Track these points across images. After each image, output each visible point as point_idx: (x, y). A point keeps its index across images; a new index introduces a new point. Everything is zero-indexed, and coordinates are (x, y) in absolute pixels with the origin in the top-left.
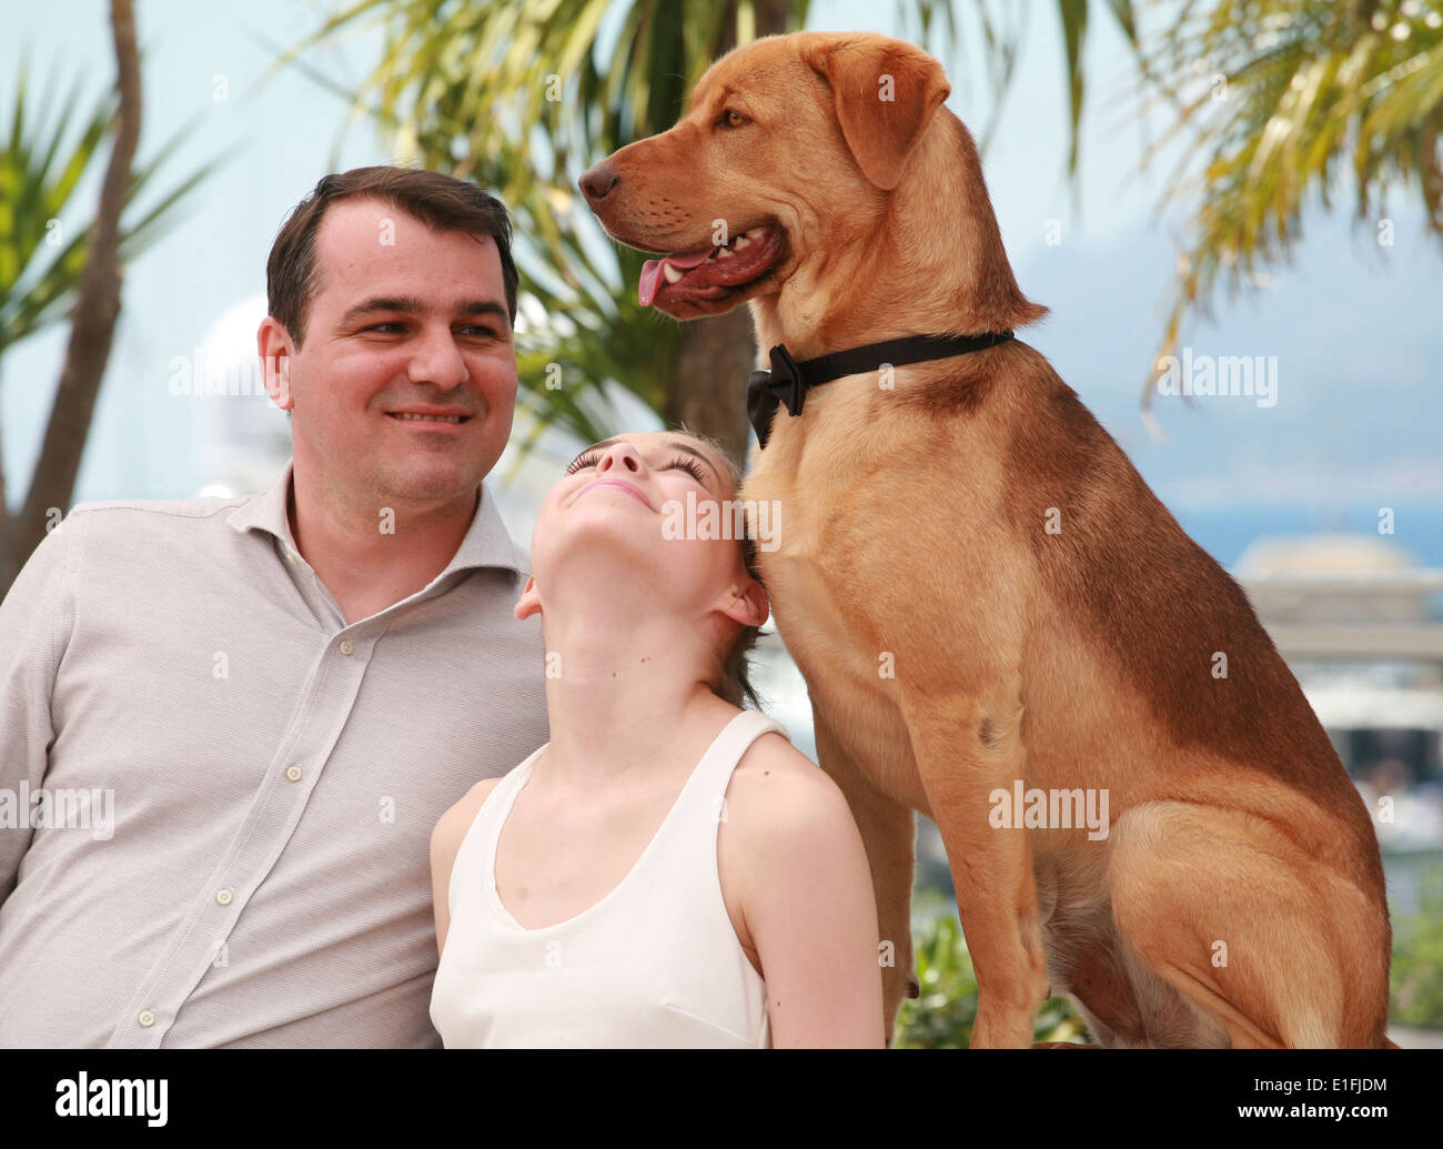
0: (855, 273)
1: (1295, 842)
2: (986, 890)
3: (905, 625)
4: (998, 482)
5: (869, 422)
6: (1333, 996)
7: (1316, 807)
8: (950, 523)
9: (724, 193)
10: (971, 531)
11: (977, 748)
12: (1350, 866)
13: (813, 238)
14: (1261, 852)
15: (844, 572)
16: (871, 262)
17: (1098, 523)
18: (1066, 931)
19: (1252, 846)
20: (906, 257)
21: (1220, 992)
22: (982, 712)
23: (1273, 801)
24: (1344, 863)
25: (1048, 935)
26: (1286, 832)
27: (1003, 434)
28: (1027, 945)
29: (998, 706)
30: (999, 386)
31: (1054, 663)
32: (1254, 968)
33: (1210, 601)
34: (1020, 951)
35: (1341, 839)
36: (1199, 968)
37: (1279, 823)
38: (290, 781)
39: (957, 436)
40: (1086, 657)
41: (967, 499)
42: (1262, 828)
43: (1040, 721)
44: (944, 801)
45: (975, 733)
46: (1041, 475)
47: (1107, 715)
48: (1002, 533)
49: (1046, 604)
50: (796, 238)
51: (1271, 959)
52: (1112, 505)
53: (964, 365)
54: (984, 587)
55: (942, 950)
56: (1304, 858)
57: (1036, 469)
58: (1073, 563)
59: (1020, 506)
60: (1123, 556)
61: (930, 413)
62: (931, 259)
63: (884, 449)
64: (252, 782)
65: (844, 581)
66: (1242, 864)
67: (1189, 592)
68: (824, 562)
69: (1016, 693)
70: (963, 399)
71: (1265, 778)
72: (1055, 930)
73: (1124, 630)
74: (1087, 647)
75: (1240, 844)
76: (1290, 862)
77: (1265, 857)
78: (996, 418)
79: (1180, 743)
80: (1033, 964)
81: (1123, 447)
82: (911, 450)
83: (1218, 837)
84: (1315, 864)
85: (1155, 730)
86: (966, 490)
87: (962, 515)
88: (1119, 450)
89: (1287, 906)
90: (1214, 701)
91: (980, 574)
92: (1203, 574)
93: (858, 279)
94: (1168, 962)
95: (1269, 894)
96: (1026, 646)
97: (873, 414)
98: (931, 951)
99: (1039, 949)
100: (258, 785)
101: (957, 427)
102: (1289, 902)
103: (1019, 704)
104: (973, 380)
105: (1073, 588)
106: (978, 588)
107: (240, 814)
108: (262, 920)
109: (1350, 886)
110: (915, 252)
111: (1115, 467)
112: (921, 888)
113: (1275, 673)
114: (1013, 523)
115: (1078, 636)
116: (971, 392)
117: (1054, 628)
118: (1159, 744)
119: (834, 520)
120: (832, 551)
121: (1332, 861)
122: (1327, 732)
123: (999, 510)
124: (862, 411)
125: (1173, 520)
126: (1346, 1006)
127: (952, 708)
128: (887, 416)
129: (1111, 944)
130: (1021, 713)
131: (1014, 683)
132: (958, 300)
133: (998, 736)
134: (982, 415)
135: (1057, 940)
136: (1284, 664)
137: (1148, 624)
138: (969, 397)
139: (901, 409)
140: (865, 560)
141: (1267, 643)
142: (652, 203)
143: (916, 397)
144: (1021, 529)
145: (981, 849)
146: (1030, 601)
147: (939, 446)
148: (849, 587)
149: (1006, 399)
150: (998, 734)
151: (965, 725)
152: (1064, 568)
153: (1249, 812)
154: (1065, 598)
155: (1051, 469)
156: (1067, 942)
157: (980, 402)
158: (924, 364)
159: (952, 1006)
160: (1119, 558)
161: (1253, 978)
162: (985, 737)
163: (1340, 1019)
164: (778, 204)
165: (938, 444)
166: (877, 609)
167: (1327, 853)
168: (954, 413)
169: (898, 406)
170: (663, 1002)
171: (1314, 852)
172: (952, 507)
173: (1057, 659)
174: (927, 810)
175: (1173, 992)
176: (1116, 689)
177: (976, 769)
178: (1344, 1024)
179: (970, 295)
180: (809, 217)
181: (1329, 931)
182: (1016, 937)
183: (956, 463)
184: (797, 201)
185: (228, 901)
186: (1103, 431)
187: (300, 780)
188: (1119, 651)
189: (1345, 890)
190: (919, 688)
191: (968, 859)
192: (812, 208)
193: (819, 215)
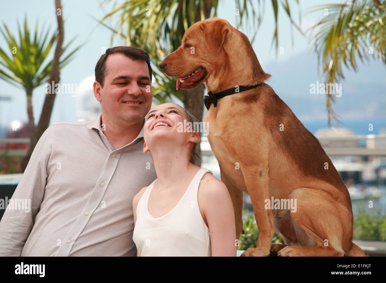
0: (224, 74)
1: (332, 197)
2: (261, 210)
3: (242, 150)
4: (263, 117)
5: (232, 106)
6: (340, 232)
7: (337, 189)
8: (252, 127)
9: (189, 63)
10: (257, 129)
11: (259, 178)
12: (344, 202)
13: (211, 68)
14: (324, 199)
15: (228, 139)
16: (227, 71)
17: (286, 126)
18: (279, 218)
19: (322, 198)
20: (234, 69)
21: (314, 231)
22: (260, 169)
23: (327, 188)
24: (343, 202)
25: (275, 219)
26: (330, 194)
27: (263, 106)
28: (270, 222)
29: (263, 168)
30: (261, 96)
31: (277, 158)
32: (322, 226)
33: (312, 143)
34: (269, 224)
35: (342, 197)
36: (310, 226)
37: (329, 193)
38: (101, 186)
39: (253, 107)
40: (284, 156)
41: (256, 121)
42: (325, 194)
43: (274, 171)
44: (251, 190)
45: (258, 174)
46: (272, 115)
47: (289, 169)
48: (264, 129)
49: (274, 144)
50: (208, 69)
51: (326, 224)
52: (289, 122)
53: (252, 92)
54: (260, 141)
55: (250, 223)
56: (334, 201)
57: (271, 114)
58: (280, 135)
59: (268, 123)
60: (292, 133)
61: (246, 103)
62: (240, 69)
63: (236, 112)
64: (93, 187)
65: (228, 141)
66: (320, 202)
67: (307, 141)
68: (223, 137)
69: (267, 165)
70: (253, 99)
71: (325, 182)
72: (276, 218)
73: (293, 150)
74: (284, 154)
75: (319, 197)
76: (330, 201)
77: (325, 201)
78: (261, 103)
79: (306, 175)
80: (272, 227)
81: (290, 108)
82: (242, 111)
83: (315, 196)
84: (336, 202)
85: (300, 172)
86: (256, 119)
87: (255, 125)
88: (289, 109)
89: (330, 212)
90: (313, 166)
91: (259, 138)
92: (310, 137)
93: (225, 75)
94: (303, 224)
95: (326, 209)
96: (269, 155)
97: (233, 104)
98: (248, 223)
99: (273, 223)
100: (94, 187)
101: (253, 106)
102: (331, 211)
103: (268, 167)
104: (255, 95)
105: (280, 141)
106: (259, 141)
107: (90, 194)
108: (95, 219)
109: (344, 207)
110: (236, 68)
111: (289, 113)
112: (245, 209)
113: (326, 159)
114: (266, 127)
115: (282, 151)
116: (255, 98)
117: (276, 150)
118: (301, 176)
119: (225, 127)
120: (225, 134)
121: (341, 201)
122: (338, 172)
123: (263, 124)
124: (230, 104)
125: (302, 124)
126: (343, 235)
127: (253, 169)
128: (236, 104)
129: (290, 221)
130: (268, 169)
131: (267, 163)
132: (249, 78)
133: (264, 175)
134: (258, 102)
135: (277, 220)
136: (328, 157)
137: (298, 148)
138: (255, 99)
139: (239, 103)
140: (233, 136)
141: (324, 152)
142: (174, 68)
143: (243, 100)
144: (268, 128)
145: (260, 200)
146: (270, 144)
147: (249, 111)
148: (229, 142)
149: (263, 98)
150: (263, 174)
151: (256, 172)
152: (278, 136)
153: (322, 190)
154: (279, 143)
155: (274, 114)
156: (280, 221)
157: (258, 100)
158: (243, 92)
159: (252, 236)
160: (291, 134)
161: (322, 228)
162: (260, 175)
163: (342, 238)
164: (201, 63)
165: (249, 110)
166: (236, 146)
167: (339, 200)
168: (252, 102)
169: (238, 102)
170: (186, 232)
171: (336, 199)
172: (252, 123)
173: (277, 157)
174: (247, 191)
175: (304, 231)
176: (291, 164)
177: (258, 182)
178: (343, 239)
179: (251, 76)
180: (209, 64)
181: (340, 218)
182: (268, 220)
183: (253, 114)
184: (205, 61)
185: (87, 214)
186: (286, 104)
187: (104, 186)
188: (291, 155)
189: (343, 208)
190: (245, 164)
191: (257, 203)
192: (209, 62)
193: (211, 63)
